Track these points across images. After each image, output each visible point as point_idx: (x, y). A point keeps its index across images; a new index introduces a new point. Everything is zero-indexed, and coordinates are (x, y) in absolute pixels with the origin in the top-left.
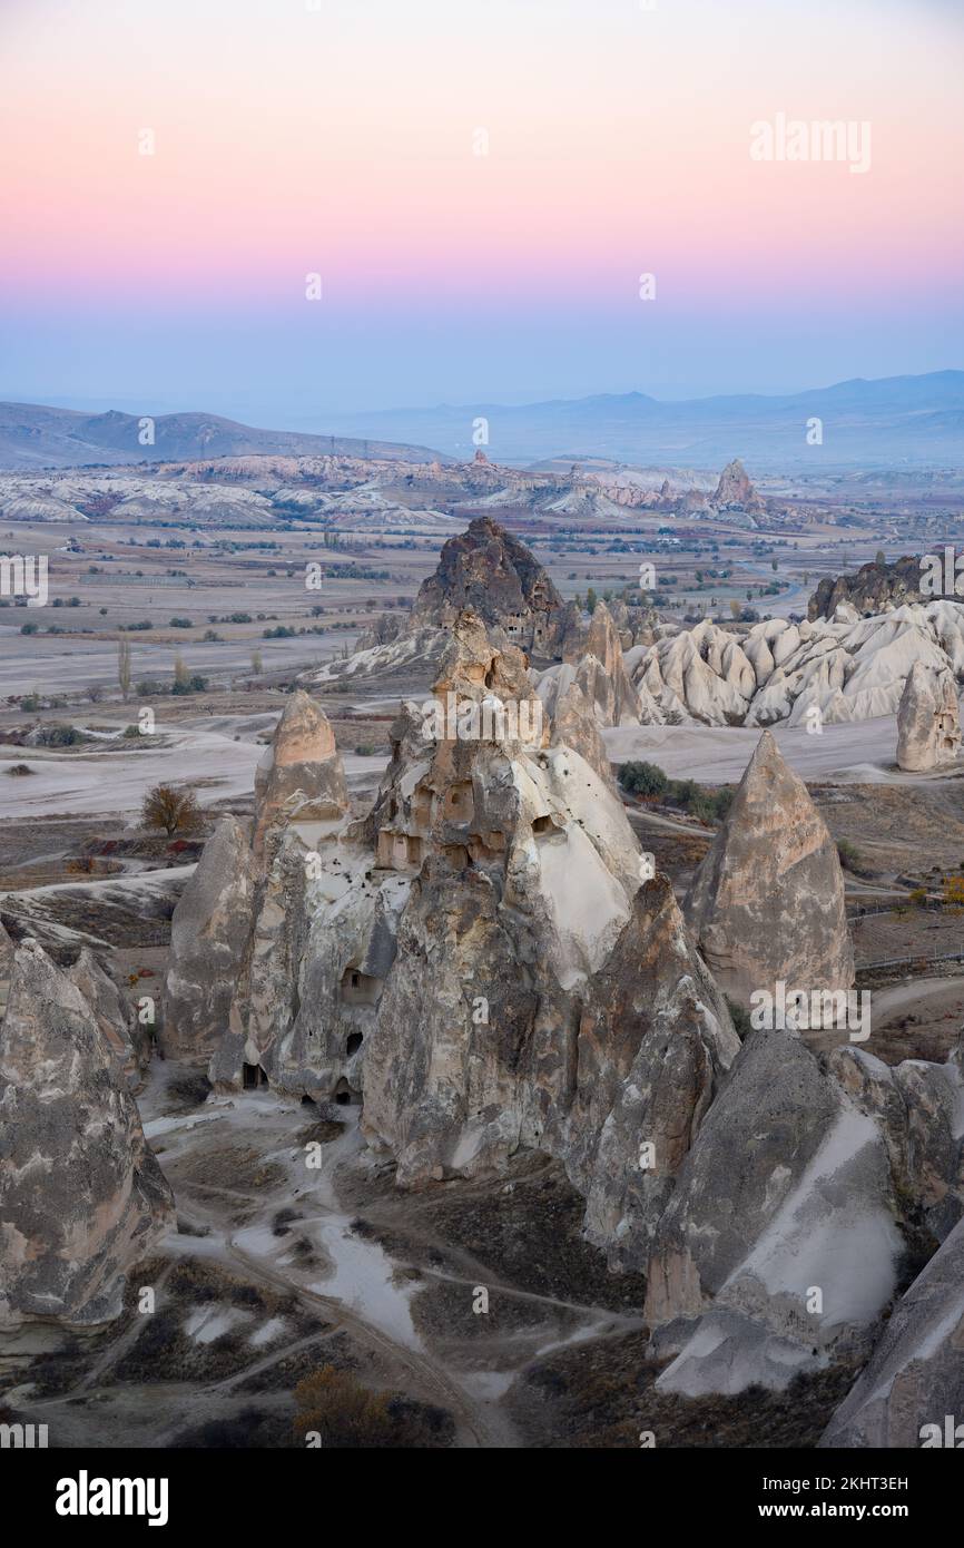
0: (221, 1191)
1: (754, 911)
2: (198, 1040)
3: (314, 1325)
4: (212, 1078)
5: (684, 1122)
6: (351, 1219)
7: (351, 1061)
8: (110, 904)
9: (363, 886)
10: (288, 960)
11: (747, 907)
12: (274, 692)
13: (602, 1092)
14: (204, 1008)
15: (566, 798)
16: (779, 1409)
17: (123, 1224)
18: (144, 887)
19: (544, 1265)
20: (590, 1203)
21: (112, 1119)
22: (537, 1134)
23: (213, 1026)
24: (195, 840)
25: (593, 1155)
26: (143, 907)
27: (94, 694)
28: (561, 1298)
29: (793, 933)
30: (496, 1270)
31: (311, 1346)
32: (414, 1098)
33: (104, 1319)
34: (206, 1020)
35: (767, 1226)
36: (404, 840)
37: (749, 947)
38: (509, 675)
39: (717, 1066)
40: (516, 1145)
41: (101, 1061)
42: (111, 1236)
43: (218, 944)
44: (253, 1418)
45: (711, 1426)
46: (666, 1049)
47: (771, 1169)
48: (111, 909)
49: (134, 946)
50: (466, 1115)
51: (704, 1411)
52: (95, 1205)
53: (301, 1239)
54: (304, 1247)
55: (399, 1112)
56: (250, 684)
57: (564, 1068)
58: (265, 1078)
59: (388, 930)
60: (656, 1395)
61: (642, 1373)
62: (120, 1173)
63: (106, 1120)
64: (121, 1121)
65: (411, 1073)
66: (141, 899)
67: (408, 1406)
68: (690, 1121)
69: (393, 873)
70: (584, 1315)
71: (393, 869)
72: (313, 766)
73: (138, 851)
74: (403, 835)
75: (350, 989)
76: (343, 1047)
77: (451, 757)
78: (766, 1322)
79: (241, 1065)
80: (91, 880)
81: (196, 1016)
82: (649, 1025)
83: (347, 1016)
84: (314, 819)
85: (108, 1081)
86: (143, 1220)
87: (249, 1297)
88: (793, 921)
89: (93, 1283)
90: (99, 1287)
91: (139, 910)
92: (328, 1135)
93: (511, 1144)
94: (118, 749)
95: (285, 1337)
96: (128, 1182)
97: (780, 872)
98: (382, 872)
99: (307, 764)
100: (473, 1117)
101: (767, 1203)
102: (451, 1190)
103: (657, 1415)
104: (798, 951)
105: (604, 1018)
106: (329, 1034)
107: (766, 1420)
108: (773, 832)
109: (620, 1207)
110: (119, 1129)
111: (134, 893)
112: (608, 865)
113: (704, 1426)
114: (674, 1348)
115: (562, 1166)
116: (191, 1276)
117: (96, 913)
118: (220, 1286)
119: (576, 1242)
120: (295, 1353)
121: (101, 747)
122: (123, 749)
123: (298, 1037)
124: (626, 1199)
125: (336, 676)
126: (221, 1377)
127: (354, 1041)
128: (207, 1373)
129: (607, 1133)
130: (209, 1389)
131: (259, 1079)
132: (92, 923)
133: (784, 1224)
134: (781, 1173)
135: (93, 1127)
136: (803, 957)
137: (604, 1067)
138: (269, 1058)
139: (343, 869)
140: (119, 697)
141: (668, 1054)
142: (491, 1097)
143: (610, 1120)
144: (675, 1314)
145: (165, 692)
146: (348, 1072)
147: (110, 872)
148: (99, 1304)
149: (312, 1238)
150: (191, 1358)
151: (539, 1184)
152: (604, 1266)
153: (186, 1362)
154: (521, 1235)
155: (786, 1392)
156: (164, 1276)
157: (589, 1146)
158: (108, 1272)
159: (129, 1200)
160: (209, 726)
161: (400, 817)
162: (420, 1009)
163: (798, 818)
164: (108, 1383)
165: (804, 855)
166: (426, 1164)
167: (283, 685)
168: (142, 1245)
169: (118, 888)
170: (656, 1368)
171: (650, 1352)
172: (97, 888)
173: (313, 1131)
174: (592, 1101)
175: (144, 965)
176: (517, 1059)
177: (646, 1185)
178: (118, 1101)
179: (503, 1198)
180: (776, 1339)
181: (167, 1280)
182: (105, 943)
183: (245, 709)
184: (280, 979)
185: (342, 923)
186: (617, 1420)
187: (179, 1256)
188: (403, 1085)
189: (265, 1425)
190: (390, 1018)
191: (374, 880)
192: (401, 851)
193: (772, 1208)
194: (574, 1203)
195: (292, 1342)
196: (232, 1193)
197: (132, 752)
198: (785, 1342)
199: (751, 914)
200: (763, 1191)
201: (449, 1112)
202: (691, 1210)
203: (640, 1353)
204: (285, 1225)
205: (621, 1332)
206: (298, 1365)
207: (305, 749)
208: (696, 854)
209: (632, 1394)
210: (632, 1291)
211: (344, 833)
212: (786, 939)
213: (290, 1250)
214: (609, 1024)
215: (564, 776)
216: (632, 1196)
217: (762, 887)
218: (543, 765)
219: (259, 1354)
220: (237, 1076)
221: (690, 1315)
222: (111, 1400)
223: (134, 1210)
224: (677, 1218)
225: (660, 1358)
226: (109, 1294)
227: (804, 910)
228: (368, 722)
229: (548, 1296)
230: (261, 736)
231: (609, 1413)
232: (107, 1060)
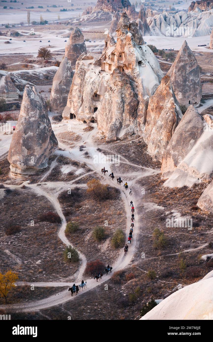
0: (67, 141)
1: (181, 82)
2: (59, 107)
3: (89, 170)
4: (63, 116)
5: (171, 129)
6: (97, 148)
7: (95, 114)
8: (33, 75)
9: (98, 75)
10: (81, 91)
11: (179, 81)
12: (64, 25)
13: (152, 122)
14: (60, 100)
15: (146, 57)
16: (190, 190)
17: (47, 148)
18: (41, 71)
19: (139, 159)
20: (149, 146)
21: (45, 125)
22: (137, 131)
23: (62, 104)
24: (50, 61)
25: (150, 136)
26: (41, 76)
27: (22, 24)
28: (142, 166)
29: (189, 87)
30: (128, 160)
31: (89, 175)
32: (110, 122)
33: (44, 168)
34: (60, 103)
35: (189, 152)
36: (108, 65)
37: (179, 90)
38: (133, 28)
39: (178, 117)
40: (132, 133)
41: (43, 112)
42: (45, 150)
43: (63, 86)
44: (77, 189)
45: (176, 194)
46: (167, 113)
47: (190, 140)
48: (34, 76)
49: (39, 85)
50: (122, 126)
51: (174, 191)
52: (42, 143)
53: (86, 152)
54: (87, 153)
55: (107, 125)
56: (58, 23)
57: (144, 117)
58: (75, 116)
59: (104, 85)
60: (163, 187)
61: (161, 182)
62: (47, 137)
63: (44, 125)
64: (47, 125)
65: (109, 117)
66: (40, 74)
67: (110, 188)
68: (172, 129)
69: (105, 72)
70: (148, 170)
71: (105, 71)
72: (79, 44)
73: (37, 62)
74: (108, 64)
75: (95, 98)
76: (93, 111)
77: (120, 47)
78: (188, 173)
79: (70, 114)
80: (29, 69)
81: (58, 102)
82: (163, 108)
83: (94, 104)
84: (87, 59)
85: (45, 117)
86: (52, 147)
87: (75, 164)
88: (189, 84)
89: (41, 160)
90: (43, 161)
91: (40, 77)
92: (90, 129)
93: (131, 133)
94: (29, 38)
95: (83, 173)
96: (49, 139)
97: (187, 73)
98: (103, 72)
99: (78, 44)
100: (123, 127)
101: (189, 147)
102: (118, 142)
103: (164, 191)
104: (190, 91)
105: (153, 106)
106: (90, 108)
107: (187, 193)
108: (186, 64)
109: (155, 147)
110: (47, 127)
111: (39, 73)
112: (154, 72)
113: (174, 194)
114: (167, 177)
115: (143, 138)
116: (62, 159)
117: (31, 77)
118: (69, 161)
119: (146, 154)
120: (85, 176)
121: (26, 37)
122: (31, 38)
123: (83, 108)
124: (157, 145)
125: (78, 21)
126: (70, 180)
127: (96, 109)
128: (67, 179)
129: (153, 131)
130: (67, 183)
131: (74, 117)
132: (30, 79)
133: (192, 152)
134: (192, 141)
135: (42, 127)
136: (191, 92)
137: (153, 117)
138: (77, 112)
139: (94, 71)
140: (27, 25)
141: (168, 114)
142: (127, 122)
143: (154, 128)
144: (168, 170)
145: (38, 24)
146: (94, 116)
147: (32, 67)
148: (43, 164)
149: (88, 152)
150: (63, 176)
151: (137, 142)
152: (152, 160)
153: (62, 177)
154: (134, 153)
155: (192, 187)
156: (56, 159)
157: (149, 134)
158: (45, 158)
159: (49, 143)
160: (49, 33)
161: (107, 59)
162: (112, 103)
163: (191, 61)
164: (45, 181)
165: (192, 69)
166: (113, 136)
167: (66, 23)
168: (51, 152)
169: (35, 72)
170: (163, 182)
171: (162, 178)
172: (30, 71)
173: (87, 129)
174: (150, 124)
175: (42, 89)
176: (133, 115)
177: (162, 143)
178: (47, 121)
179: (130, 144)
180: (190, 176)
181: (57, 160)
182: (33, 84)
183: (58, 29)
184: (79, 95)
185: (93, 83)
186: (155, 192)
187: (59, 155)
188: (107, 119)
189: (80, 191)
190: (105, 104)
191: (101, 74)
192: (107, 67)
193: (190, 149)
194: (145, 146)
195: (85, 174)
196: (69, 142)
197: (32, 39)
198: (192, 177)
199: (180, 82)
200: (188, 145)
201: (118, 125)
202: (173, 148)
203: (159, 178)
204: (82, 149)
205: (156, 174)
206: (86, 178)
207: (77, 41)
208: (166, 68)
209: (158, 186)
210: (158, 165)
211: (94, 62)
212: (187, 88)
213: (83, 154)
214: (154, 108)
215: (145, 52)
216: (158, 145)
217: (183, 76)
218: (140, 49)
219: (78, 176)
220: (69, 116)
221: (171, 171)
222: (47, 185)
223: (50, 145)
224: (169, 150)
225: (164, 179)
226: (45, 162)
227: (192, 82)
228: (87, 33)
229: (140, 165)
230: (62, 35)
231: (153, 190)
232: (44, 112)
